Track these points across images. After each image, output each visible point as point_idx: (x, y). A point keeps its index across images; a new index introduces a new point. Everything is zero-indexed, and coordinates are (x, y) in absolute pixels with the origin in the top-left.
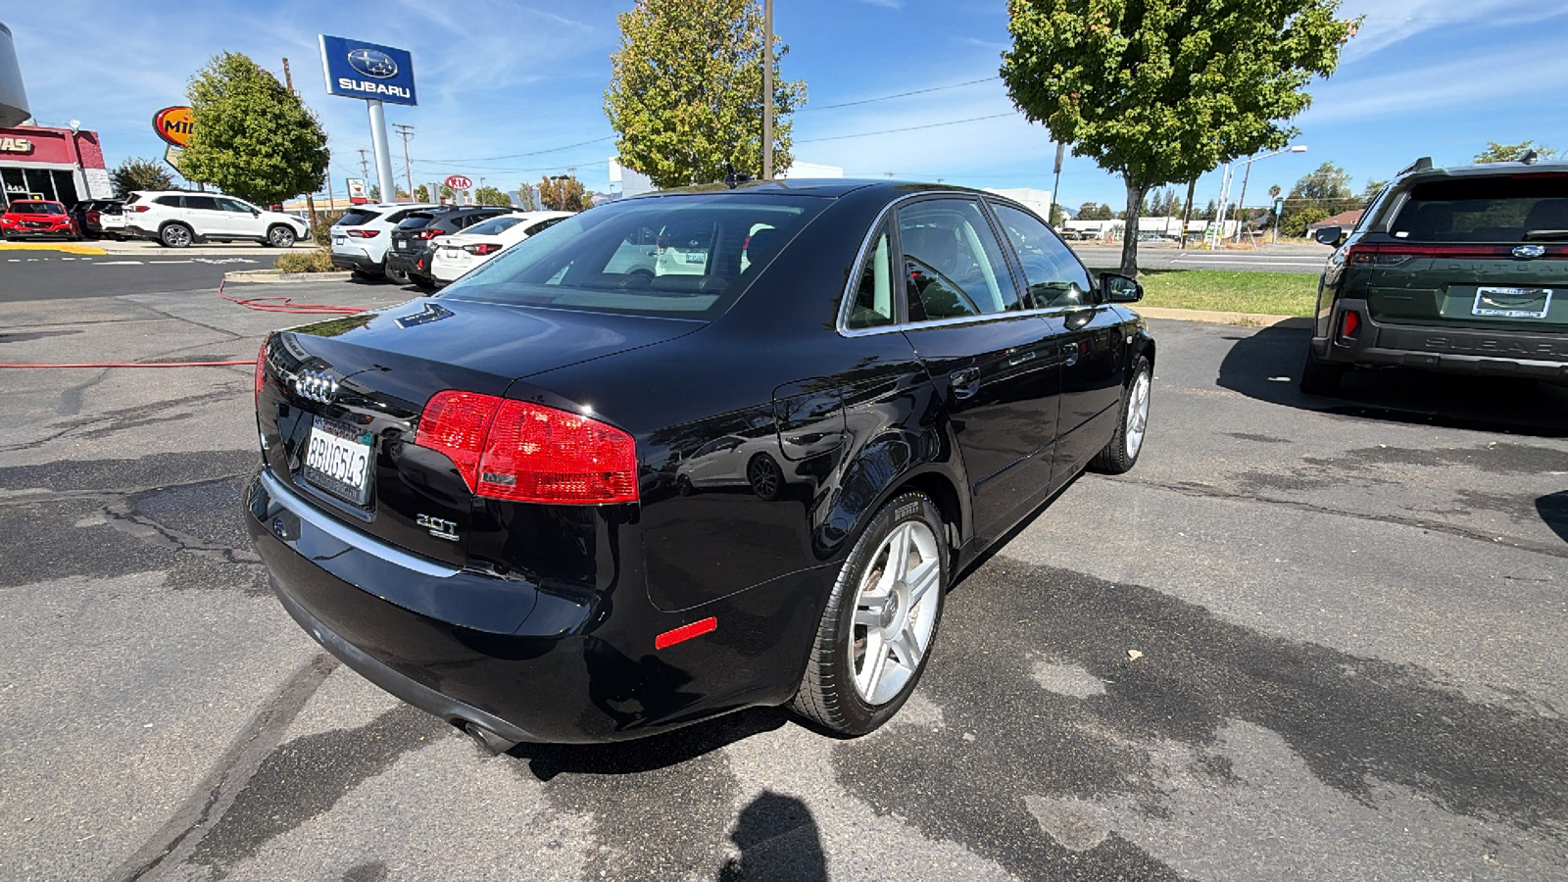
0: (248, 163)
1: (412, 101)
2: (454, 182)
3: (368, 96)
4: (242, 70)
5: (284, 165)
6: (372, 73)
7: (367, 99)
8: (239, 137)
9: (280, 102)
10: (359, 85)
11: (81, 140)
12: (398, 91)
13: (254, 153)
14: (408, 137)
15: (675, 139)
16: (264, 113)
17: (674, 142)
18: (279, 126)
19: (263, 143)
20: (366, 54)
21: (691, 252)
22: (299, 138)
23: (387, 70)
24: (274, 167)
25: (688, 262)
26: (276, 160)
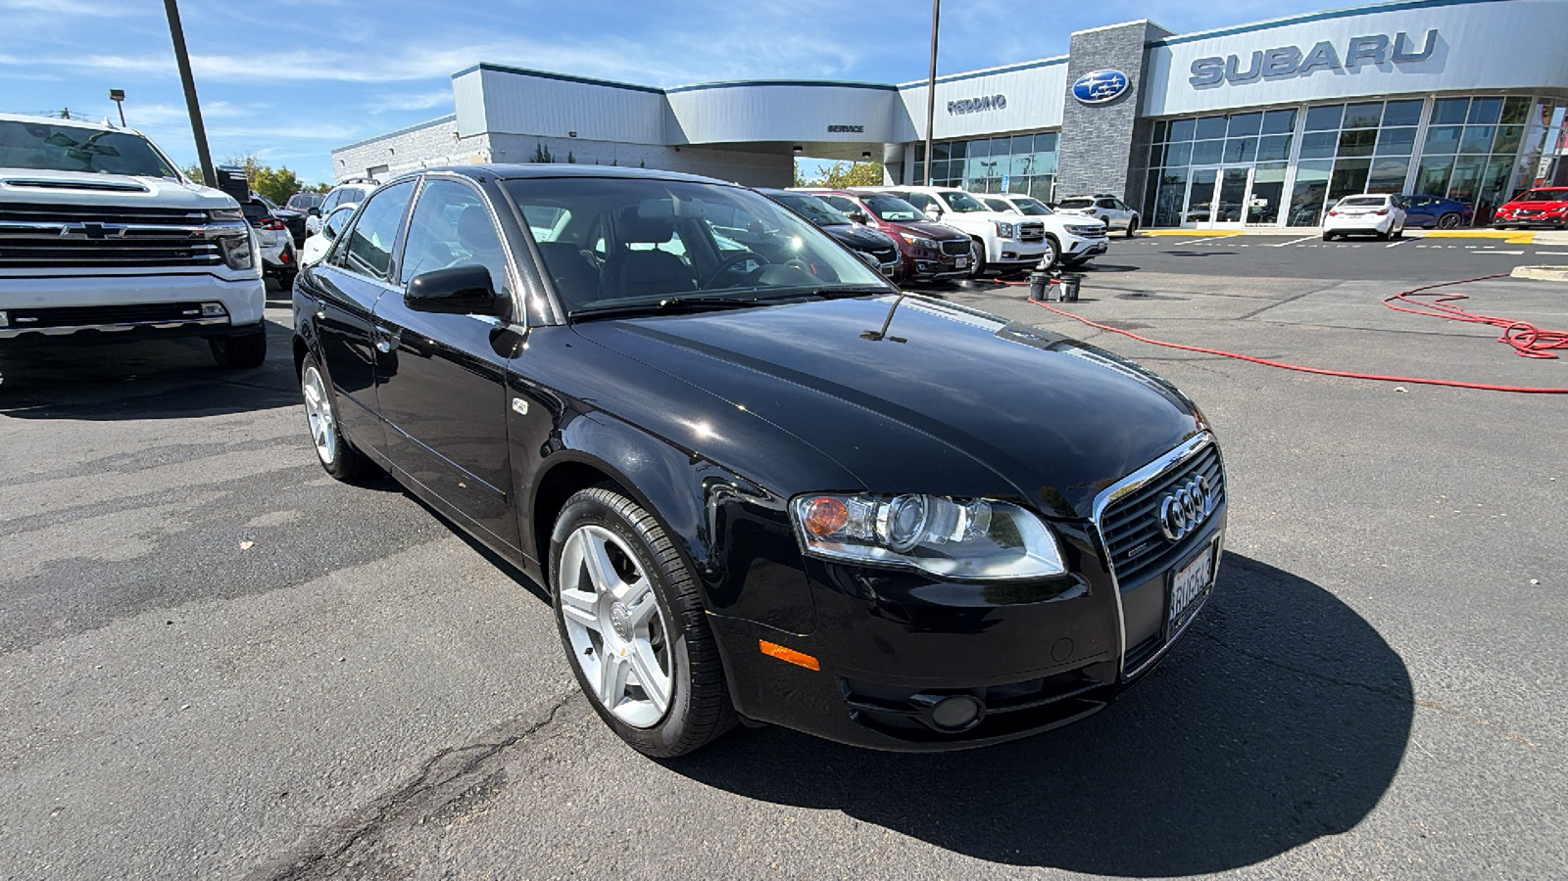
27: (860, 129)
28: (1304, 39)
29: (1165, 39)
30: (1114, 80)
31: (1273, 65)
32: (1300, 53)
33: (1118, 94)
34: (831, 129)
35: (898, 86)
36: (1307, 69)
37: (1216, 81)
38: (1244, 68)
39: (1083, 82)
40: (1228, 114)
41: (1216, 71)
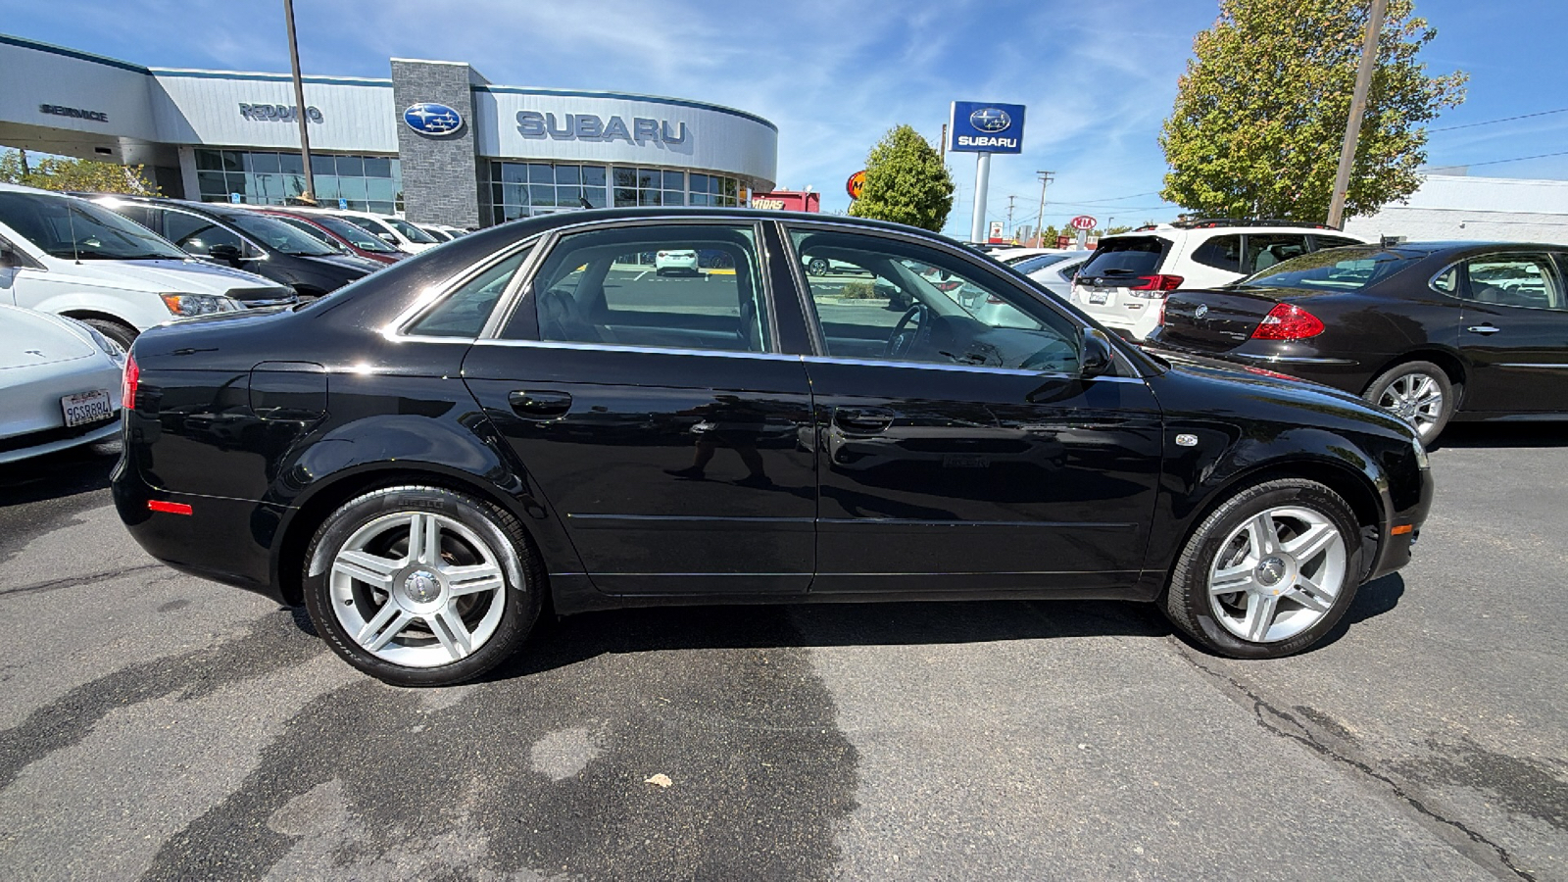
0: (891, 211)
1: (1017, 150)
2: (1079, 223)
3: (979, 149)
4: (905, 137)
5: (915, 212)
6: (987, 129)
7: (979, 152)
8: (890, 191)
9: (924, 161)
10: (974, 141)
11: (811, 199)
12: (1006, 142)
13: (896, 204)
14: (1049, 181)
15: (1227, 166)
16: (911, 170)
17: (1226, 170)
18: (918, 180)
19: (904, 195)
20: (985, 113)
21: (1096, 291)
22: (931, 189)
23: (1001, 124)
24: (908, 214)
25: (1091, 302)
26: (911, 209)
27: (101, 117)
28: (603, 111)
29: (488, 86)
30: (447, 115)
31: (585, 128)
32: (601, 123)
33: (453, 130)
34: (46, 109)
35: (150, 69)
36: (609, 135)
37: (539, 134)
38: (561, 126)
39: (413, 111)
40: (552, 163)
41: (540, 124)
